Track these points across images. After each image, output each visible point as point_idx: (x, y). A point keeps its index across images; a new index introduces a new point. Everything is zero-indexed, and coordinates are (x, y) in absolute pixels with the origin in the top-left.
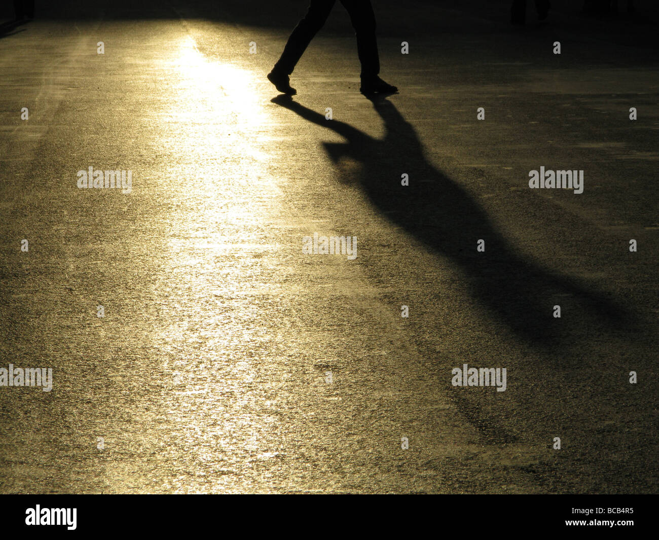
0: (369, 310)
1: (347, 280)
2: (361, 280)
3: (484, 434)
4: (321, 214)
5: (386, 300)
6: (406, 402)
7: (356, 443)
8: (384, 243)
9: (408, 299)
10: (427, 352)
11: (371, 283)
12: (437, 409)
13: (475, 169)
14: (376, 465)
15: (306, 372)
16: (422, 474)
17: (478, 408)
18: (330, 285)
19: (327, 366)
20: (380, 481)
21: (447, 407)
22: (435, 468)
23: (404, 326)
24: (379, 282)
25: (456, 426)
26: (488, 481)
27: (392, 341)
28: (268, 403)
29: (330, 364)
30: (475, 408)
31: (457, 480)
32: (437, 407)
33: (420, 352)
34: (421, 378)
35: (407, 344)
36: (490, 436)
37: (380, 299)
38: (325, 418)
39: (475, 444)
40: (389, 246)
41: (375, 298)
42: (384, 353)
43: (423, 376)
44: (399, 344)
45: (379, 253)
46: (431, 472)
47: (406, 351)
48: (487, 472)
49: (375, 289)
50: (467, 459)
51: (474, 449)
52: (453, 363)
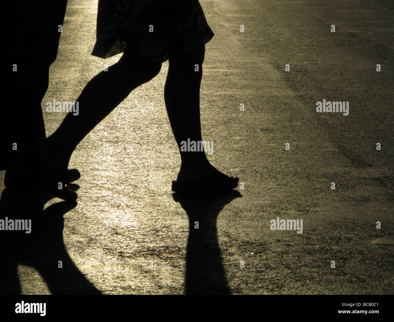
0: (290, 103)
1: (278, 88)
2: (286, 88)
3: (354, 163)
4: (262, 55)
5: (300, 98)
6: (311, 147)
7: (284, 165)
8: (299, 70)
9: (312, 98)
10: (322, 124)
11: (291, 90)
12: (327, 150)
13: (351, 33)
14: (295, 175)
15: (256, 132)
16: (320, 180)
17: (350, 151)
18: (268, 90)
19: (267, 130)
20: (297, 183)
21: (334, 150)
22: (327, 178)
23: (310, 111)
24: (296, 90)
25: (338, 159)
26: (355, 184)
27: (303, 118)
28: (236, 146)
29: (269, 128)
30: (349, 150)
31: (339, 183)
32: (328, 149)
33: (319, 124)
34: (319, 136)
35: (312, 120)
36: (357, 164)
37: (296, 98)
38: (266, 154)
39: (349, 167)
40: (301, 72)
41: (293, 97)
42: (298, 124)
43: (320, 135)
44: (307, 120)
45: (296, 75)
46: (325, 180)
47: (311, 123)
48: (355, 180)
49: (294, 93)
50: (344, 174)
51: (347, 169)
52: (337, 129)
